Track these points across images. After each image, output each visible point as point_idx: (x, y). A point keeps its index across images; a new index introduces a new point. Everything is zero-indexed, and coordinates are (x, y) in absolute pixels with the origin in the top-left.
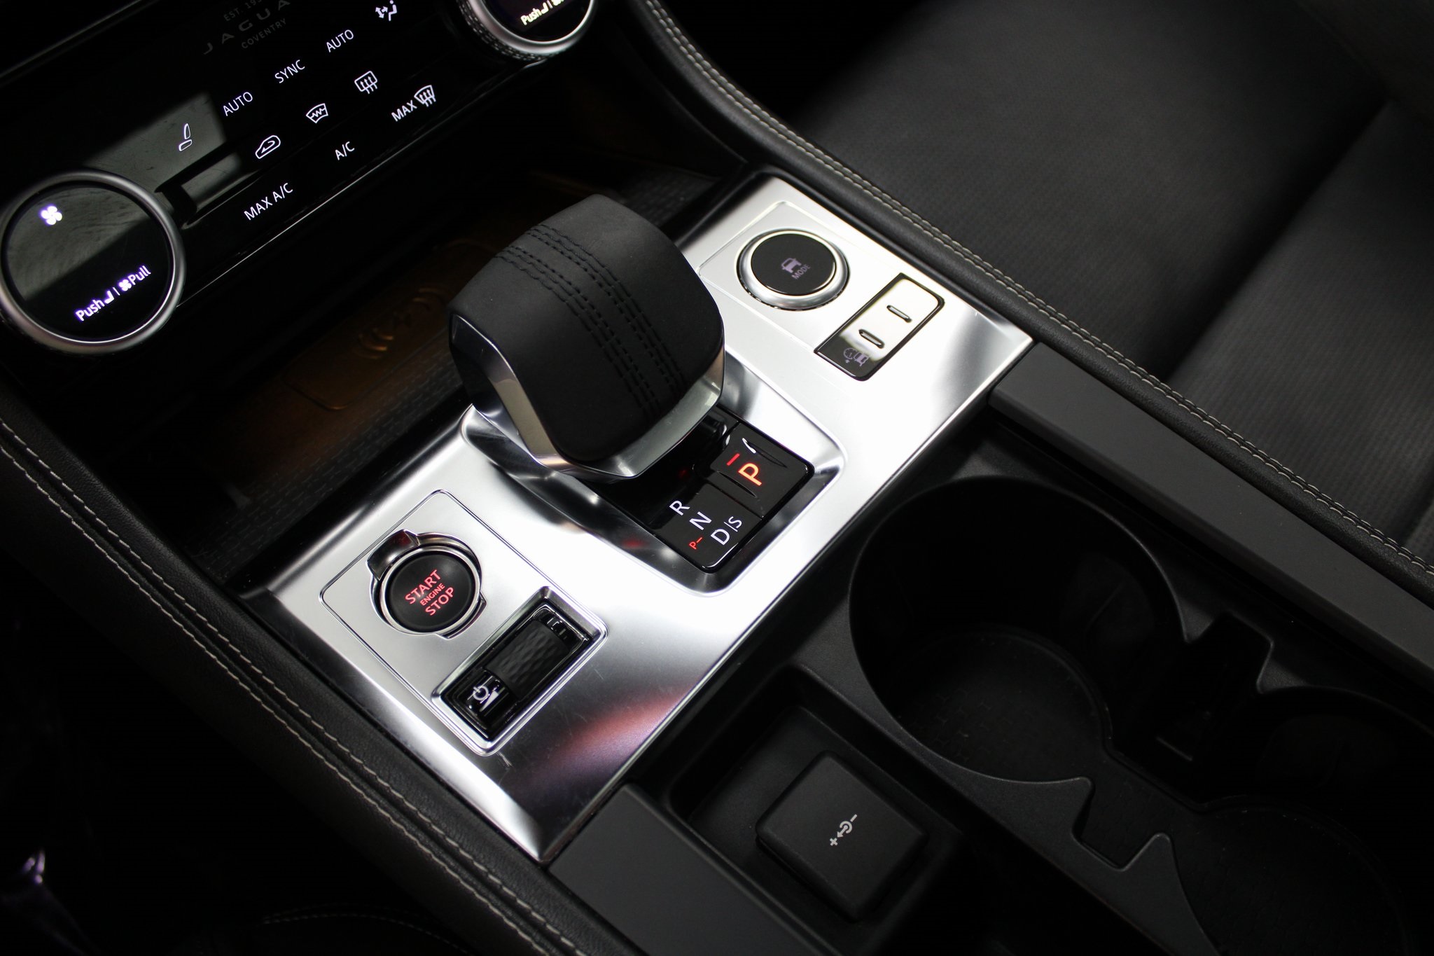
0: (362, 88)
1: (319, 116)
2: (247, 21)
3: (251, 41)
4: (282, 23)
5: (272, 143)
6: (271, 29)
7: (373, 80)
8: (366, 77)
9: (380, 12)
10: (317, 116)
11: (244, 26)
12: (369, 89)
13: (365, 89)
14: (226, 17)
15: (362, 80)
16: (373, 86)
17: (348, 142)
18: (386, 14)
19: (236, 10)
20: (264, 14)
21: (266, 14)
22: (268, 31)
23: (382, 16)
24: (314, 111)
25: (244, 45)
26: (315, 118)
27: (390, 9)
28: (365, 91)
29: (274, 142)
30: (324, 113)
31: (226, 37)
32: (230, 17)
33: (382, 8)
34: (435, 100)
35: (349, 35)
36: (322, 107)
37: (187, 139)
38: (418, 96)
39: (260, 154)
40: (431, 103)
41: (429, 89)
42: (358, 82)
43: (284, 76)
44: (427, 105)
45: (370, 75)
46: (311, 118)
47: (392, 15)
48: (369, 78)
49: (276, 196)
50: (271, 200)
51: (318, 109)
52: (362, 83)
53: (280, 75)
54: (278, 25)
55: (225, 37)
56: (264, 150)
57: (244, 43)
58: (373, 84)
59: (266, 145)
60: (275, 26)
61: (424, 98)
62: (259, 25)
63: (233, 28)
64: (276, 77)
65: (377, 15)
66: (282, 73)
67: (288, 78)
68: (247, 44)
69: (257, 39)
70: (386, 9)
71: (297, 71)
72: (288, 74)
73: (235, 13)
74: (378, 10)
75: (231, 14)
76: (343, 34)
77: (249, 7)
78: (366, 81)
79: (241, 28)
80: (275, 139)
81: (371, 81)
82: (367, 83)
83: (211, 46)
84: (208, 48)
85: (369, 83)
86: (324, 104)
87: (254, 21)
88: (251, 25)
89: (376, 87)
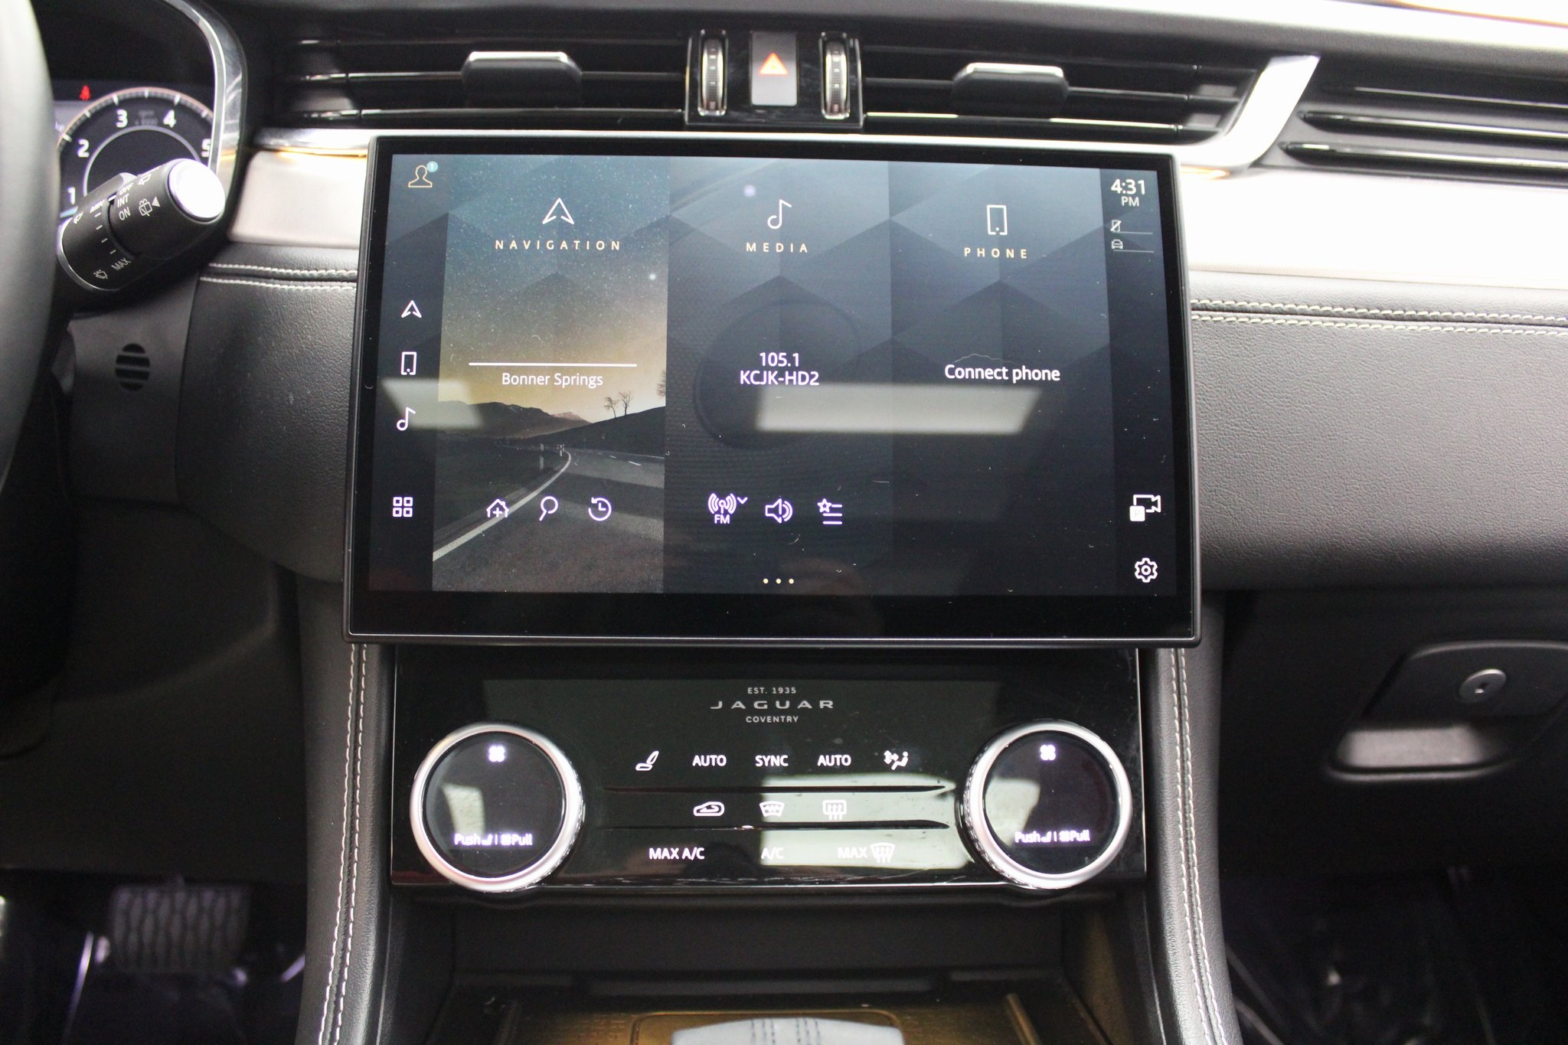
0: (827, 810)
1: (772, 811)
2: (765, 702)
3: (756, 719)
4: (793, 720)
5: (714, 808)
6: (780, 719)
7: (842, 810)
8: (837, 804)
9: (889, 757)
10: (770, 810)
11: (759, 705)
12: (833, 815)
13: (829, 813)
14: (749, 690)
15: (832, 804)
16: (838, 815)
17: (782, 848)
18: (893, 762)
19: (762, 689)
20: (783, 704)
21: (785, 705)
22: (776, 719)
23: (888, 761)
24: (770, 805)
25: (749, 719)
26: (767, 811)
27: (900, 759)
28: (828, 816)
30: (778, 811)
31: (739, 705)
32: (753, 691)
33: (893, 754)
35: (846, 759)
36: (779, 806)
37: (649, 764)
38: (875, 848)
39: (698, 811)
41: (890, 847)
42: (827, 804)
43: (764, 763)
45: (842, 804)
46: (763, 809)
47: (898, 766)
48: (840, 807)
49: (686, 853)
50: (680, 853)
51: (774, 805)
52: (830, 807)
53: (762, 759)
54: (789, 719)
55: (738, 705)
56: (705, 810)
57: (750, 717)
58: (840, 813)
59: (709, 807)
60: (785, 719)
61: (880, 852)
62: (772, 711)
63: (749, 700)
64: (758, 758)
65: (884, 757)
66: (764, 757)
67: (767, 764)
68: (752, 720)
69: (763, 721)
70: (895, 757)
71: (778, 765)
72: (769, 762)
73: (760, 690)
74: (887, 754)
75: (756, 689)
76: (840, 756)
77: (775, 692)
78: (835, 807)
79: (756, 705)
80: (719, 807)
81: (839, 809)
82: (834, 809)
83: (721, 704)
84: (717, 705)
85: (837, 810)
86: (783, 805)
87: (772, 705)
88: (766, 707)
89: (841, 818)
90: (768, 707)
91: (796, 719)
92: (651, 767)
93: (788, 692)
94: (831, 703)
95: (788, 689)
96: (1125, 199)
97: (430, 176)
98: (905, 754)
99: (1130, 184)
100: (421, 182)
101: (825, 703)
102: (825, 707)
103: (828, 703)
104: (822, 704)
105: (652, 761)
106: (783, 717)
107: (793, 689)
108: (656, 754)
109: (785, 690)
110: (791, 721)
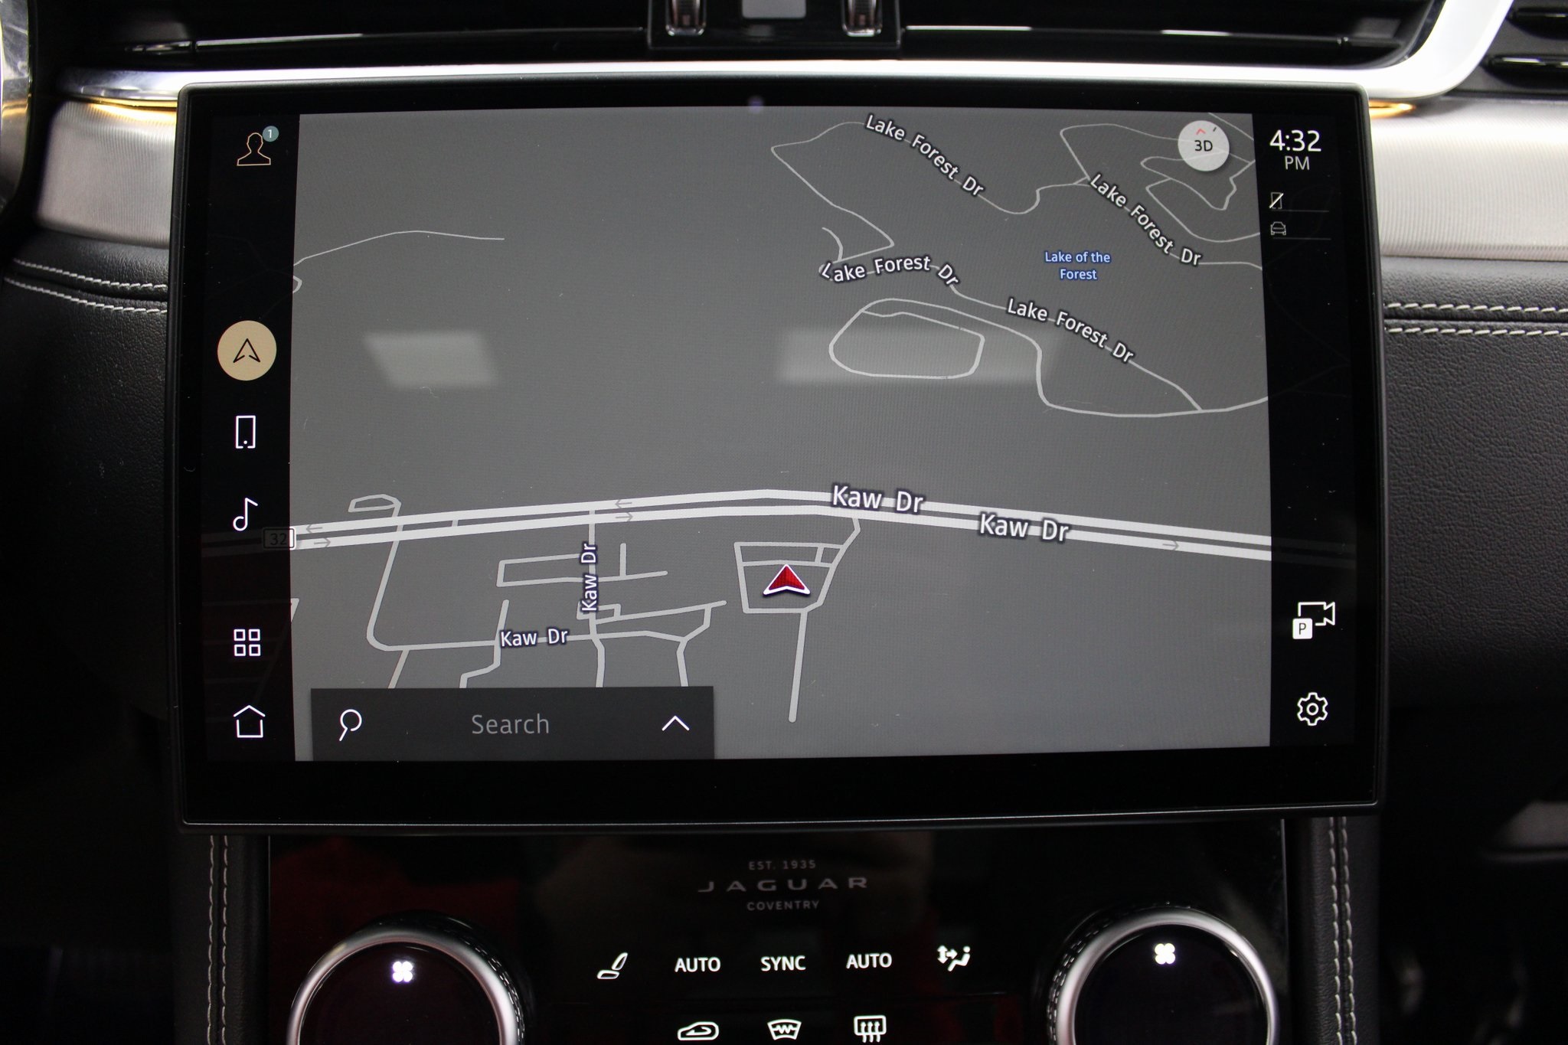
0: (859, 1031)
1: (785, 1033)
2: (773, 881)
3: (760, 906)
4: (811, 905)
5: (705, 1031)
6: (794, 905)
7: (880, 1029)
8: (873, 1021)
9: (944, 954)
10: (782, 1032)
11: (765, 885)
12: (868, 1037)
13: (864, 1034)
14: (751, 866)
15: (867, 1021)
16: (875, 1037)
18: (950, 960)
19: (769, 862)
20: (797, 884)
21: (800, 885)
22: (789, 905)
23: (943, 959)
24: (781, 1024)
25: (751, 906)
26: (777, 1033)
27: (959, 957)
28: (861, 1037)
29: (709, 1031)
30: (792, 1033)
31: (738, 886)
32: (756, 866)
33: (949, 950)
35: (885, 960)
36: (795, 1025)
37: (615, 971)
39: (684, 1034)
42: (860, 1022)
43: (772, 965)
45: (880, 1021)
46: (772, 1030)
47: (957, 966)
48: (877, 1024)
51: (787, 1024)
52: (863, 1025)
53: (770, 962)
54: (806, 904)
55: (735, 886)
56: (692, 1033)
57: (752, 903)
58: (878, 1034)
59: (698, 1029)
60: (801, 904)
62: (783, 893)
63: (750, 880)
64: (763, 960)
65: (938, 954)
66: (773, 959)
67: (776, 968)
68: (754, 906)
69: (770, 908)
70: (953, 954)
71: (791, 968)
72: (780, 964)
73: (765, 865)
74: (942, 950)
75: (760, 863)
76: (878, 955)
77: (786, 867)
78: (870, 1025)
79: (760, 886)
80: (712, 1028)
81: (877, 1028)
82: (870, 1029)
83: (712, 885)
84: (707, 887)
85: (873, 1029)
86: (799, 1024)
87: (781, 885)
88: (774, 888)
89: (878, 1040)
90: (778, 888)
91: (815, 905)
92: (618, 974)
93: (804, 866)
94: (864, 880)
95: (804, 862)
96: (1289, 160)
97: (269, 147)
98: (967, 949)
99: (1298, 136)
100: (255, 158)
101: (855, 881)
102: (856, 887)
103: (860, 881)
104: (851, 883)
105: (618, 966)
106: (798, 902)
107: (811, 862)
108: (624, 955)
109: (800, 864)
110: (809, 907)
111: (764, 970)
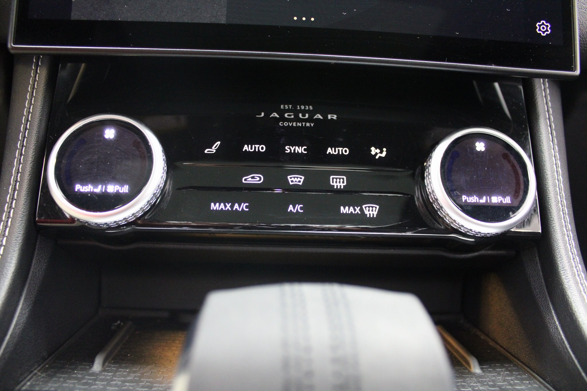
0: (333, 182)
1: (296, 181)
2: (293, 114)
3: (286, 124)
4: (310, 125)
5: (256, 179)
6: (302, 124)
7: (343, 182)
8: (340, 179)
9: (374, 151)
10: (294, 181)
11: (288, 115)
12: (337, 186)
13: (335, 184)
14: (282, 107)
15: (336, 179)
16: (341, 186)
17: (302, 206)
18: (376, 154)
19: (290, 106)
20: (304, 115)
21: (305, 116)
22: (299, 124)
23: (373, 153)
24: (294, 178)
25: (281, 124)
26: (292, 181)
27: (381, 152)
28: (334, 186)
29: (258, 179)
30: (300, 182)
32: (284, 107)
33: (376, 149)
34: (375, 216)
35: (346, 151)
36: (301, 178)
37: (213, 150)
38: (366, 207)
39: (245, 180)
40: (372, 216)
41: (376, 208)
42: (333, 178)
43: (291, 150)
44: (368, 216)
45: (343, 179)
46: (290, 180)
47: (380, 157)
48: (342, 180)
49: (236, 206)
50: (232, 207)
51: (297, 178)
52: (335, 180)
53: (290, 148)
54: (308, 124)
55: (274, 115)
56: (250, 179)
57: (282, 123)
58: (342, 185)
59: (253, 178)
60: (305, 125)
61: (369, 210)
62: (297, 119)
63: (282, 113)
64: (286, 148)
65: (371, 151)
66: (291, 147)
67: (293, 152)
68: (283, 124)
69: (290, 125)
70: (378, 151)
71: (300, 152)
72: (295, 150)
73: (289, 107)
74: (373, 149)
75: (286, 106)
76: (342, 149)
77: (299, 108)
78: (338, 180)
79: (286, 115)
80: (260, 178)
81: (341, 182)
82: (338, 182)
83: (263, 114)
84: (261, 115)
85: (340, 182)
86: (303, 177)
87: (296, 116)
88: (292, 117)
89: (342, 187)
90: (294, 116)
91: (312, 125)
92: (215, 151)
93: (307, 108)
94: (335, 116)
95: (307, 107)
98: (385, 149)
101: (331, 116)
102: (331, 119)
103: (334, 116)
104: (329, 117)
105: (215, 147)
106: (304, 123)
107: (310, 107)
108: (219, 143)
109: (305, 107)
110: (309, 126)
111: (286, 152)
